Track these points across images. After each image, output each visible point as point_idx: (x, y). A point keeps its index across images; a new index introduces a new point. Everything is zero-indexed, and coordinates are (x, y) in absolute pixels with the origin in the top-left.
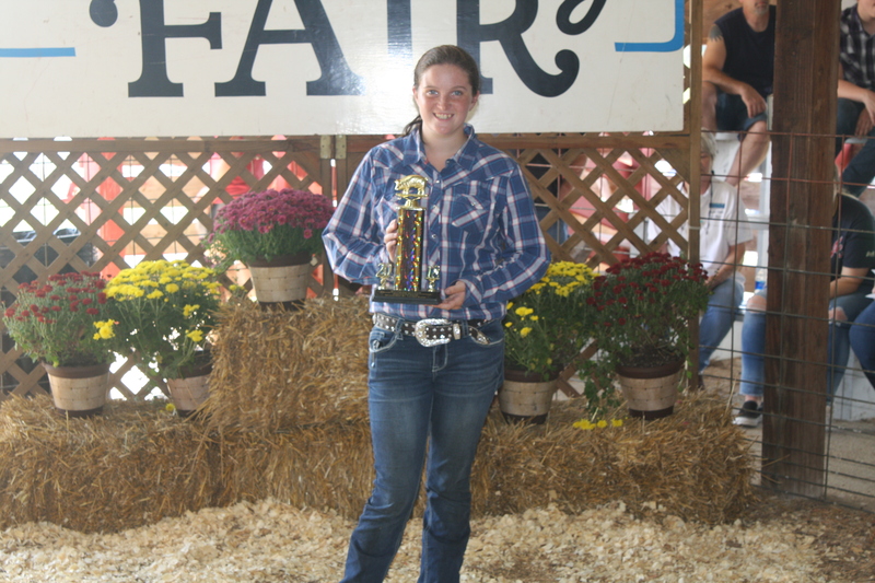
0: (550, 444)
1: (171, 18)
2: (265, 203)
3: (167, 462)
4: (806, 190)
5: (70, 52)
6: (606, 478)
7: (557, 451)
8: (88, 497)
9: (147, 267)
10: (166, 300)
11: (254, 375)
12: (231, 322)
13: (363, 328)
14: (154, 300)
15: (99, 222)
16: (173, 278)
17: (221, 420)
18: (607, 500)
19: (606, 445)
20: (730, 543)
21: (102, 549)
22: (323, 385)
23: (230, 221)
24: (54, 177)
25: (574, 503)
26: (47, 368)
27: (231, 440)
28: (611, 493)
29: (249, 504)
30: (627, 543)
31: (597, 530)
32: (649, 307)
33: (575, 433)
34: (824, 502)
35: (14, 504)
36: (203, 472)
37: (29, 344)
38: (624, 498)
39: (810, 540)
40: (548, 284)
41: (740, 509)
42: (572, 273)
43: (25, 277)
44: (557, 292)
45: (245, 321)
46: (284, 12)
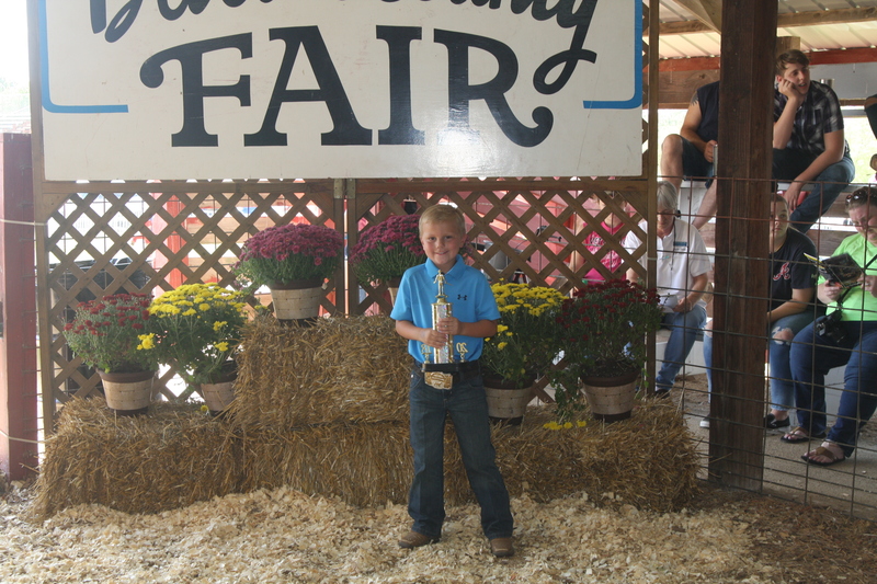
0: (523, 442)
1: (207, 81)
2: (282, 235)
3: (198, 454)
4: (745, 226)
5: (124, 109)
6: (571, 472)
7: (529, 448)
8: (132, 483)
9: (185, 290)
10: (199, 317)
11: (272, 381)
12: (253, 336)
13: (364, 342)
14: (189, 317)
15: (148, 252)
16: (205, 298)
17: (244, 419)
18: (572, 491)
19: (571, 443)
20: (676, 529)
21: (142, 527)
22: (330, 390)
23: (253, 250)
24: (110, 214)
25: (544, 493)
26: (101, 374)
27: (252, 436)
28: (575, 484)
29: (267, 491)
30: (585, 527)
31: (562, 516)
32: (608, 325)
33: (545, 433)
34: (761, 494)
35: (70, 488)
36: (229, 463)
37: (86, 354)
38: (588, 489)
39: (744, 526)
40: (522, 305)
41: (688, 499)
42: (544, 296)
43: (85, 297)
44: (530, 312)
45: (265, 335)
46: (303, 76)
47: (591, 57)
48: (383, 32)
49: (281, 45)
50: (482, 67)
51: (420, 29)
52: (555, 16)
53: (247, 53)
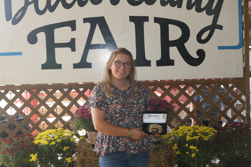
1: (56, 41)
5: (20, 54)
9: (49, 132)
10: (57, 145)
12: (81, 153)
14: (52, 145)
15: (31, 115)
16: (59, 136)
23: (81, 115)
24: (14, 99)
32: (239, 144)
37: (5, 162)
40: (200, 136)
42: (208, 131)
44: (204, 139)
45: (86, 152)
46: (98, 38)
47: (221, 27)
48: (132, 19)
49: (88, 25)
50: (175, 33)
51: (148, 17)
52: (205, 11)
53: (74, 29)
